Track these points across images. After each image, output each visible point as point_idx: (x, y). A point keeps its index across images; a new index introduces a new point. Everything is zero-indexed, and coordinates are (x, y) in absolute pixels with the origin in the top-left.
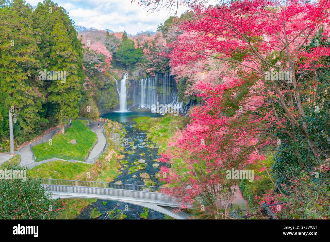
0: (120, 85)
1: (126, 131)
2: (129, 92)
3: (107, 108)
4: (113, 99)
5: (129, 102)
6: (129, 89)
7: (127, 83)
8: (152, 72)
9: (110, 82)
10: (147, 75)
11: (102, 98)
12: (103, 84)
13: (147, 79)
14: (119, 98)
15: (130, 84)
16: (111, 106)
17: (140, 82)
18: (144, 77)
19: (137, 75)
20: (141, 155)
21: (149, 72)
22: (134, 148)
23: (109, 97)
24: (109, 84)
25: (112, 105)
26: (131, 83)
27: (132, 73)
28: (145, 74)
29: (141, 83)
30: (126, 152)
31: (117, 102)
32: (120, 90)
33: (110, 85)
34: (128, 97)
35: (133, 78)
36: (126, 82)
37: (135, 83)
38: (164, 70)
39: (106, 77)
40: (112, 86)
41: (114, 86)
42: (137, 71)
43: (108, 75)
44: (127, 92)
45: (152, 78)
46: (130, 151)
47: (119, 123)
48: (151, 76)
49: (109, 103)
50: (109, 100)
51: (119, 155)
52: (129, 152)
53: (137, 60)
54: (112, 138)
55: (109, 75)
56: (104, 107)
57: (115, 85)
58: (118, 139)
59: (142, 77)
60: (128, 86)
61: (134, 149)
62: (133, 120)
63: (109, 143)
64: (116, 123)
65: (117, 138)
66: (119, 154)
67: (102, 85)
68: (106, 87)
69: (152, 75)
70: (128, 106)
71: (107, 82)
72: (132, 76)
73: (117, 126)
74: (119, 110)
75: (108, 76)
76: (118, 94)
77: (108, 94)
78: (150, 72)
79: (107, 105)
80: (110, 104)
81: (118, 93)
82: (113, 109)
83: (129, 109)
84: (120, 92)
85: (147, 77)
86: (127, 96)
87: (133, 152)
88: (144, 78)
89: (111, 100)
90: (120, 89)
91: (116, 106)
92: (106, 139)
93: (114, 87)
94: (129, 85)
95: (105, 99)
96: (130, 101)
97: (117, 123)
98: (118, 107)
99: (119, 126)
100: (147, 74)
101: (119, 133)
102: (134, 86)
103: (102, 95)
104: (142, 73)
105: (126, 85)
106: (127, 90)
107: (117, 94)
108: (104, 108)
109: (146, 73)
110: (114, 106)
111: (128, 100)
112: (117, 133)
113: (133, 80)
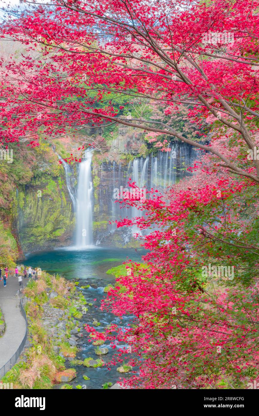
0: (76, 177)
1: (86, 303)
2: (99, 195)
3: (39, 238)
4: (55, 215)
5: (98, 223)
6: (99, 186)
7: (95, 171)
8: (162, 142)
9: (49, 168)
10: (149, 148)
11: (28, 210)
12: (30, 174)
13: (147, 160)
14: (73, 210)
15: (103, 173)
16: (51, 233)
17: (129, 167)
18: (140, 155)
19: (122, 148)
20: (121, 369)
21: (154, 140)
22: (103, 349)
23: (45, 209)
24: (44, 174)
25: (55, 230)
26: (106, 170)
27: (108, 145)
28: (144, 145)
29: (131, 171)
30: (80, 362)
31: (68, 222)
32: (74, 189)
33: (49, 177)
34: (97, 208)
35: (109, 157)
36: (92, 169)
37: (117, 170)
38: (194, 134)
39: (37, 156)
40: (55, 178)
41: (60, 178)
42: (120, 137)
43: (42, 149)
44: (93, 194)
45: (161, 157)
46: (90, 359)
47: (67, 279)
48: (157, 152)
49: (45, 224)
50: (46, 217)
51: (60, 370)
52: (87, 362)
53: (121, 108)
54: (46, 323)
55: (47, 149)
56: (32, 235)
57: (63, 177)
58: (61, 325)
59: (134, 155)
60: (96, 178)
61: (104, 352)
62: (109, 272)
63: (35, 337)
64: (59, 281)
65: (58, 322)
66: (62, 365)
67: (27, 177)
68: (38, 183)
69: (162, 147)
70: (96, 235)
71: (41, 170)
72: (107, 151)
73: (61, 288)
74: (73, 244)
75: (44, 152)
76: (69, 201)
77: (42, 201)
78: (157, 141)
79: (40, 229)
80: (49, 227)
81: (70, 197)
82: (56, 240)
83: (98, 242)
84: (75, 196)
85: (149, 155)
86: (94, 205)
87: (100, 362)
88: (140, 158)
89: (52, 217)
90: (77, 185)
91: (66, 233)
92: (28, 324)
93: (60, 182)
94: (99, 175)
95: (34, 213)
96: (103, 219)
97: (62, 280)
98: (70, 237)
99: (67, 288)
100: (150, 145)
101: (66, 307)
102: (114, 179)
103: (26, 205)
104: (134, 144)
105: (92, 177)
106: (93, 191)
107: (67, 201)
108: (32, 238)
109: (146, 142)
110: (58, 233)
111: (95, 217)
112: (60, 307)
113: (111, 164)
